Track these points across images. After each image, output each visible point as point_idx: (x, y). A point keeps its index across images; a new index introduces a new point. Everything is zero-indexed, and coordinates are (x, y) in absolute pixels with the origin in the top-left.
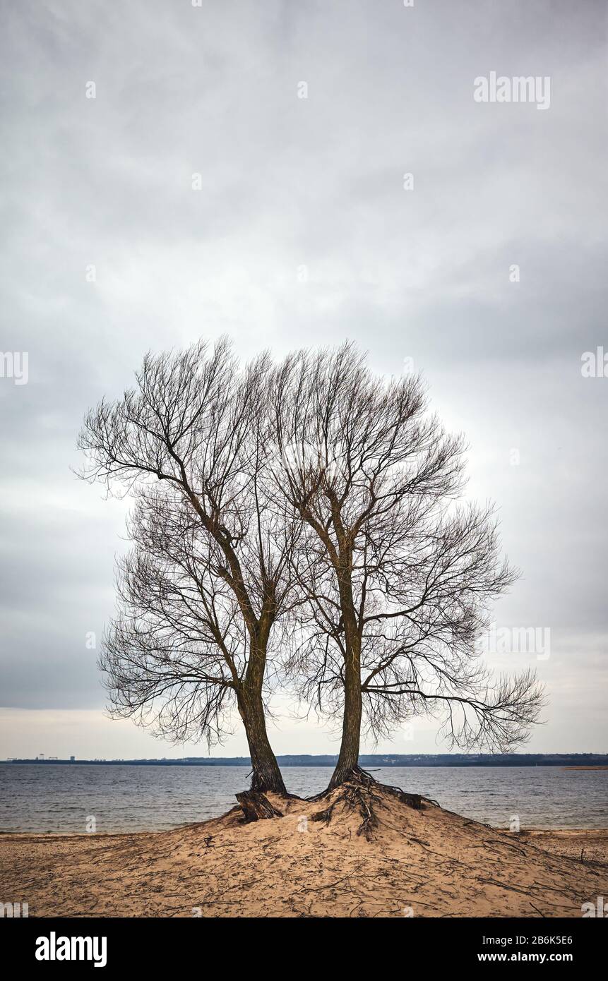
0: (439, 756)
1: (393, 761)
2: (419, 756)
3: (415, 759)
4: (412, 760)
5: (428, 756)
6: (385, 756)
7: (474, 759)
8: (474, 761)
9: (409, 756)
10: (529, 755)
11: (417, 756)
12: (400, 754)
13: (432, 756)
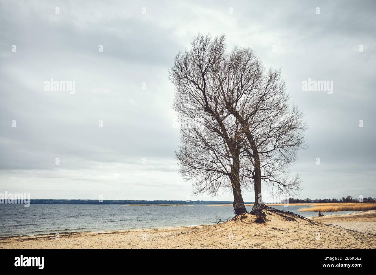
0: (71, 200)
1: (51, 202)
2: (63, 200)
3: (61, 201)
4: (60, 202)
5: (67, 200)
6: (47, 200)
7: (86, 201)
8: (85, 202)
9: (58, 200)
10: (108, 200)
11: (62, 200)
12: (54, 199)
13: (68, 200)
